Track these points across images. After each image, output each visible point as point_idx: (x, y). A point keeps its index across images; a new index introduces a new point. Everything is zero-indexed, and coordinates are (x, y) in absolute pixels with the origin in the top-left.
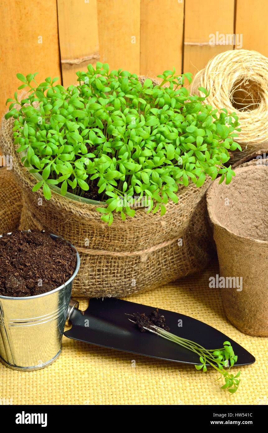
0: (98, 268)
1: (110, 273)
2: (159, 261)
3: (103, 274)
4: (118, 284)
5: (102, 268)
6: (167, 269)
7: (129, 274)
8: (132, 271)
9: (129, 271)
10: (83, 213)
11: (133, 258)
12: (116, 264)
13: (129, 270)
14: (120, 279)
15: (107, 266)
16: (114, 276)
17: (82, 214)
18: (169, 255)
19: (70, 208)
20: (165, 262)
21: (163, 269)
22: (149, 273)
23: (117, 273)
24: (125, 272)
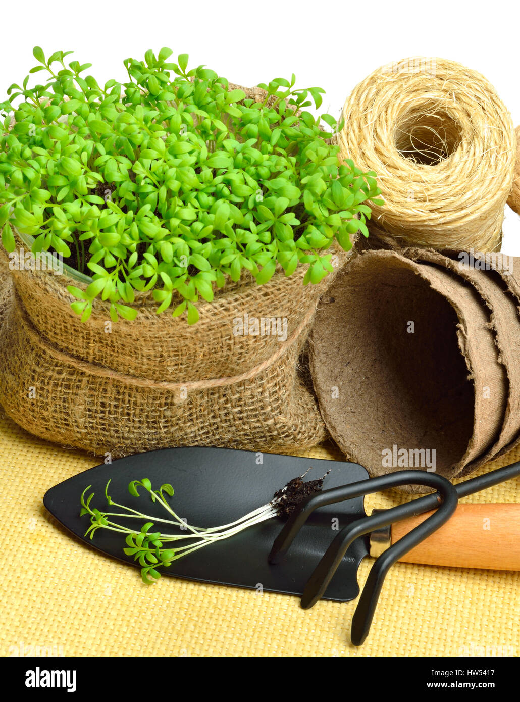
0: (101, 400)
1: (122, 414)
2: (213, 411)
3: (110, 412)
4: (136, 435)
5: (107, 402)
6: (230, 429)
7: (155, 422)
8: (159, 417)
9: (154, 417)
10: (64, 294)
11: (161, 394)
12: (133, 400)
13: (154, 414)
14: (140, 428)
15: (117, 400)
16: (129, 420)
17: (62, 296)
18: (234, 404)
19: (46, 284)
20: (226, 414)
21: (222, 427)
22: (194, 429)
23: (134, 415)
24: (147, 416)
